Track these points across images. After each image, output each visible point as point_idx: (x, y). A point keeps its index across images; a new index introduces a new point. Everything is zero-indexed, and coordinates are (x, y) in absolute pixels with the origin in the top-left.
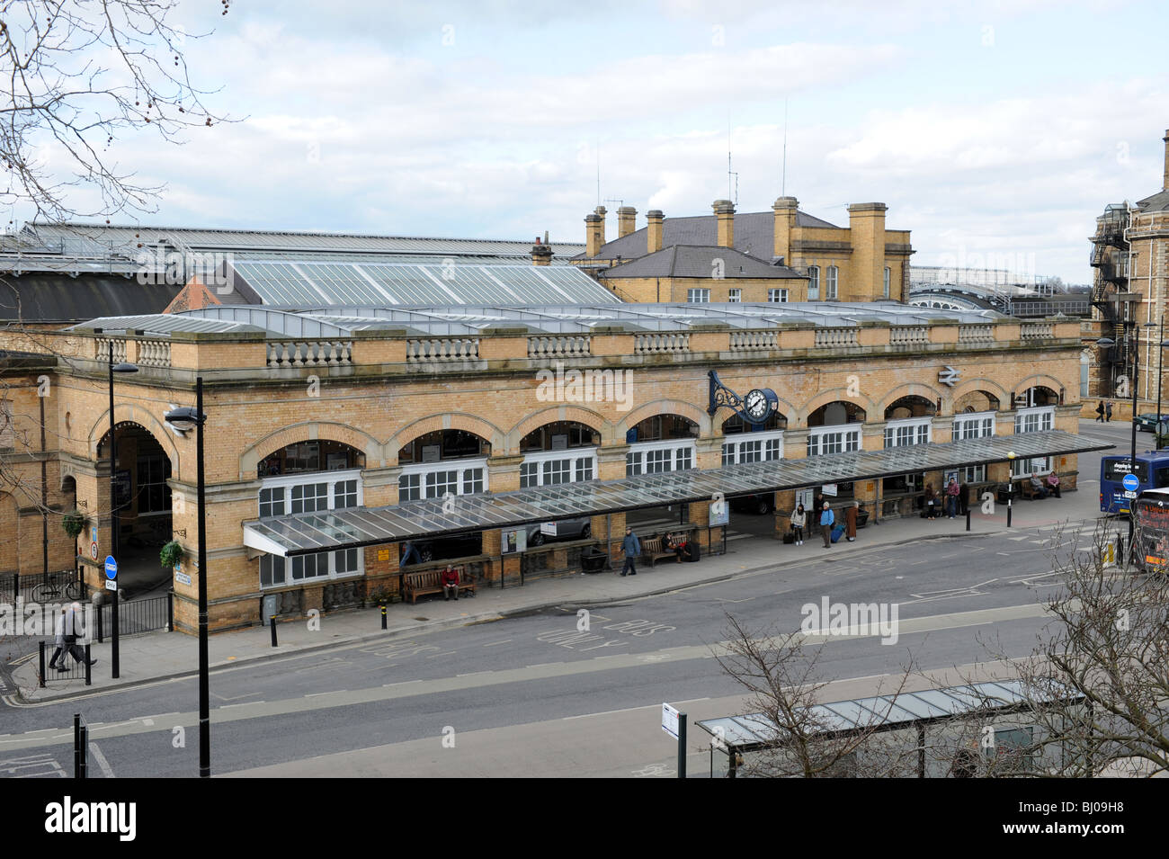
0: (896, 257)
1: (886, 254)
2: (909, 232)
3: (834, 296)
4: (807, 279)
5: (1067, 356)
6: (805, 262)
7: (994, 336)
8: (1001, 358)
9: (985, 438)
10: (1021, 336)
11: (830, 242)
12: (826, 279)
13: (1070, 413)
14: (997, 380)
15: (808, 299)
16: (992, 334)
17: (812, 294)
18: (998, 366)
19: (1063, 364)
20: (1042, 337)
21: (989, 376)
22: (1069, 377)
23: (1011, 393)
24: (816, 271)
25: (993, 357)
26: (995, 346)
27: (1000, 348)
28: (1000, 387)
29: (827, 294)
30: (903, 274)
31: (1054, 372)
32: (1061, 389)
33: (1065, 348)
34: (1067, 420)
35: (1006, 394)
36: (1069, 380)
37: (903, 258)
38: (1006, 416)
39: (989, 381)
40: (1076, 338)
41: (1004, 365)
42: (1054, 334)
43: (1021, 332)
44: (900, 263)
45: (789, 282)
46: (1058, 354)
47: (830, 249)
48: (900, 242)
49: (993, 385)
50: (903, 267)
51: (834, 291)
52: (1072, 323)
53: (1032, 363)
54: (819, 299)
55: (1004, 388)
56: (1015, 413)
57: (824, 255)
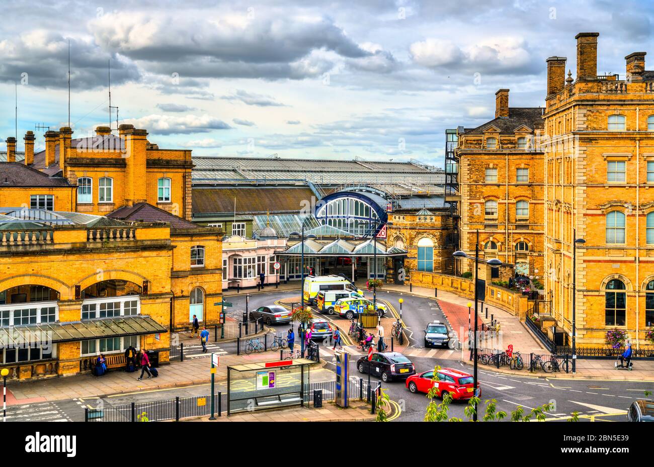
0: (180, 170)
1: (147, 168)
2: (191, 151)
3: (110, 200)
4: (75, 187)
5: (151, 255)
6: (74, 174)
7: (52, 239)
8: (60, 257)
9: (45, 323)
10: (88, 239)
11: (102, 159)
12: (99, 187)
13: (158, 301)
14: (55, 276)
15: (78, 202)
16: (48, 238)
17: (85, 198)
18: (55, 264)
19: (147, 262)
20: (119, 240)
21: (44, 272)
22: (155, 272)
23: (76, 286)
24: (89, 181)
25: (49, 257)
26: (51, 248)
27: (57, 249)
28: (59, 281)
29: (102, 198)
30: (185, 183)
31: (134, 267)
32: (144, 282)
33: (146, 248)
34: (154, 306)
35: (68, 287)
36: (156, 274)
37: (184, 170)
38: (68, 305)
39: (45, 276)
40: (164, 240)
41: (65, 263)
42: (134, 237)
43: (88, 235)
44: (181, 174)
45: (54, 189)
46: (139, 253)
47: (101, 164)
48: (182, 158)
49: (50, 280)
50: (184, 177)
51: (110, 196)
52: (159, 228)
53: (104, 260)
54: (91, 202)
55: (65, 282)
56: (81, 302)
57: (96, 169)
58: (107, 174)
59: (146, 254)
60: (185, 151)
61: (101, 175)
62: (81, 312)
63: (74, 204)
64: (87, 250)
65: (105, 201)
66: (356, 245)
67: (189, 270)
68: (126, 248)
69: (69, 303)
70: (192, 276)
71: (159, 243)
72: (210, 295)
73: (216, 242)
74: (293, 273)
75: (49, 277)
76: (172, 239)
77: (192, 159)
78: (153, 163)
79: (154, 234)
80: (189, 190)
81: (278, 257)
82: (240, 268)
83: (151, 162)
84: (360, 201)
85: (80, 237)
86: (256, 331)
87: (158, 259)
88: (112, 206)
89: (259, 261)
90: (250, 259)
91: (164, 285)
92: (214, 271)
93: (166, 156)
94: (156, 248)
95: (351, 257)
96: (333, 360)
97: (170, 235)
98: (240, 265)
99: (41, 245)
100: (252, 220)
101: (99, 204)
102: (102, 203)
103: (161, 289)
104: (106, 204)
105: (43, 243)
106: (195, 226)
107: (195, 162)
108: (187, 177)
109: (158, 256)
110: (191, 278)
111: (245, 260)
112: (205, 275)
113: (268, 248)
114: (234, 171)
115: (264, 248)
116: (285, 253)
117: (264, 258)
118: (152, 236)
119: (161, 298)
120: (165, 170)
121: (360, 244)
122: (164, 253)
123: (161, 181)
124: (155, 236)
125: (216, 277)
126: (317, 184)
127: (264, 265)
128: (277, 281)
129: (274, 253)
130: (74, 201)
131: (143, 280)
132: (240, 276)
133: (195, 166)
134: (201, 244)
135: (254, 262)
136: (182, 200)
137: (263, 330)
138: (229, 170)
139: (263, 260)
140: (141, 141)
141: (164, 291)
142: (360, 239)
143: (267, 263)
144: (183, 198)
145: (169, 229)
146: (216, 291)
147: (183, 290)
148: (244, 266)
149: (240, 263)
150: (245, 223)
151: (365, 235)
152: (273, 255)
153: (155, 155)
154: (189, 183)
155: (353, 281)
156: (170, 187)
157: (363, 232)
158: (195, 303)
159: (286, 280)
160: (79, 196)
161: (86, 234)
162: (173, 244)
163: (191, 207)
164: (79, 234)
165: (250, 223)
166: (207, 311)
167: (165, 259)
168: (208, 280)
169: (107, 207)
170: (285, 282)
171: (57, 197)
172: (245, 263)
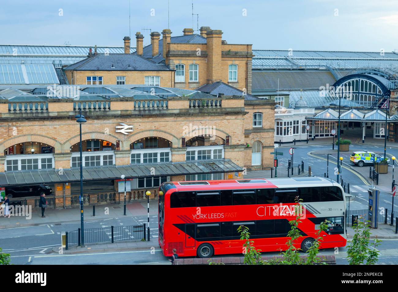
0: (244, 59)
1: (222, 57)
2: (252, 45)
3: (197, 80)
4: (173, 71)
5: (232, 118)
6: (173, 62)
7: (167, 107)
8: (172, 119)
9: (163, 163)
10: (190, 106)
11: (192, 51)
12: (189, 71)
13: (236, 150)
14: (169, 131)
15: (176, 82)
16: (165, 105)
17: (180, 79)
18: (169, 123)
19: (229, 123)
20: (210, 107)
21: (162, 129)
22: (234, 130)
23: (182, 138)
24: (183, 66)
25: (165, 118)
26: (167, 112)
27: (170, 113)
28: (172, 135)
29: (191, 79)
30: (247, 68)
31: (220, 126)
32: (226, 136)
33: (227, 114)
34: (233, 153)
35: (177, 139)
36: (235, 131)
37: (246, 59)
38: (178, 151)
39: (162, 131)
40: (240, 108)
41: (175, 123)
42: (220, 105)
43: (190, 104)
44: (244, 62)
45: (160, 72)
46: (224, 117)
47: (191, 55)
48: (246, 50)
49: (166, 134)
50: (247, 64)
51: (197, 77)
52: (237, 99)
53: (201, 121)
54: (184, 82)
55: (175, 135)
56: (185, 149)
57: (187, 58)
58: (195, 62)
59: (228, 117)
60: (248, 45)
61: (190, 62)
62: (186, 156)
63: (173, 83)
64: (190, 114)
65: (193, 81)
66: (365, 114)
67: (252, 129)
68: (214, 113)
69: (178, 150)
70: (254, 134)
71: (237, 110)
72: (266, 147)
73: (270, 110)
74: (318, 133)
75: (165, 132)
76: (246, 108)
77: (252, 51)
78: (226, 54)
79: (234, 104)
80: (250, 72)
81: (308, 121)
82: (281, 128)
83: (224, 53)
84: (369, 81)
85: (185, 105)
86: (299, 173)
87: (236, 121)
88: (198, 84)
89: (294, 124)
90: (288, 123)
91: (240, 139)
92: (269, 130)
93: (233, 49)
94: (235, 113)
95: (362, 122)
96: (359, 195)
97: (244, 104)
98: (281, 126)
99: (160, 110)
100: (289, 95)
101: (189, 83)
102: (192, 82)
103: (238, 142)
104: (194, 83)
105: (161, 109)
106: (256, 99)
107: (254, 53)
108: (249, 64)
109: (236, 119)
110: (253, 134)
111: (285, 123)
112: (263, 133)
113: (302, 115)
114: (286, 59)
115: (298, 115)
116: (314, 119)
117: (298, 122)
118: (233, 105)
119: (238, 148)
120: (233, 59)
121: (368, 112)
122: (240, 117)
123: (231, 66)
124: (234, 105)
125: (271, 135)
126: (335, 69)
127: (298, 127)
128: (307, 139)
129: (305, 119)
130: (173, 80)
131: (226, 135)
132: (281, 134)
133: (254, 56)
134: (260, 111)
135: (291, 125)
136: (245, 80)
137: (303, 172)
138: (282, 59)
139: (298, 123)
140: (218, 38)
141: (240, 143)
142: (369, 109)
143: (300, 125)
144: (246, 79)
145: (243, 100)
146: (270, 144)
147: (248, 143)
148: (284, 127)
149: (281, 125)
150: (283, 97)
151: (372, 106)
152: (304, 120)
153: (226, 48)
154: (250, 68)
155: (363, 139)
156: (237, 71)
157: (370, 104)
158: (255, 152)
159: (313, 138)
160: (176, 77)
161: (189, 103)
162: (246, 111)
163: (251, 85)
164: (184, 103)
165: (287, 96)
166: (264, 158)
167: (241, 121)
168: (265, 137)
169: (195, 85)
170: (313, 139)
171: (162, 78)
172: (285, 125)
